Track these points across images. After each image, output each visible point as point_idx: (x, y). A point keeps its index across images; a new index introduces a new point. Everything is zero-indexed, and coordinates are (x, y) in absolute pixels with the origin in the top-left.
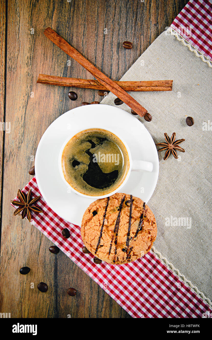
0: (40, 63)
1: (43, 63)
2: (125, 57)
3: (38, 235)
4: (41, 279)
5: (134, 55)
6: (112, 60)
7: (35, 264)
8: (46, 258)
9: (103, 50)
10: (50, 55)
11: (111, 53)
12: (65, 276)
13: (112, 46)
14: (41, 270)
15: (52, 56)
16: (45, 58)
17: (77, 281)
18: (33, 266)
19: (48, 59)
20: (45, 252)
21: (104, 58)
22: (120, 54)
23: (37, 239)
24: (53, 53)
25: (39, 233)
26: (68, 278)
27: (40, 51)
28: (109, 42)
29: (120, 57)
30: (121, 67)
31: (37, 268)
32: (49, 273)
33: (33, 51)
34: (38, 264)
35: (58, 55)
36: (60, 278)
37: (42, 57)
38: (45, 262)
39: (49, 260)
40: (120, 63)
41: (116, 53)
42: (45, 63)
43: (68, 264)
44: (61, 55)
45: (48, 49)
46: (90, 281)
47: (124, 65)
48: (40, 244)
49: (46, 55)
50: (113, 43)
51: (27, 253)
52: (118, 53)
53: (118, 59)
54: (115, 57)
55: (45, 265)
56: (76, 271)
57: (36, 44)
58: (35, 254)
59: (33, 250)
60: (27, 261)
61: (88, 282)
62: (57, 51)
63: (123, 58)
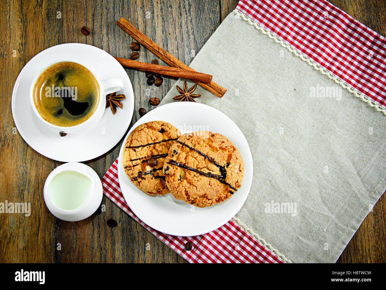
0: (32, 49)
1: (35, 48)
2: (115, 39)
3: (37, 217)
4: (42, 261)
5: (123, 36)
6: (103, 42)
7: (35, 246)
8: (46, 239)
9: (93, 33)
10: (42, 40)
11: (101, 35)
12: (66, 256)
13: (102, 29)
14: (41, 252)
15: (44, 41)
16: (37, 43)
17: (78, 259)
18: (33, 249)
19: (40, 44)
20: (45, 233)
21: (95, 41)
22: (110, 36)
23: (36, 221)
24: (44, 39)
25: (38, 215)
26: (69, 258)
27: (31, 37)
28: (98, 26)
29: (110, 39)
30: (111, 48)
31: (37, 249)
32: (49, 254)
33: (25, 38)
34: (38, 246)
35: (50, 40)
36: (61, 258)
37: (33, 43)
38: (45, 243)
39: (49, 241)
40: (110, 44)
41: (105, 35)
42: (37, 48)
43: (68, 243)
44: (53, 40)
45: (39, 35)
46: (91, 259)
47: (114, 47)
48: (39, 226)
49: (37, 40)
50: (102, 26)
51: (26, 235)
52: (108, 35)
53: (108, 41)
54: (105, 39)
55: (46, 246)
56: (77, 250)
57: (27, 31)
58: (35, 236)
59: (32, 233)
60: (26, 244)
61: (89, 259)
62: (48, 37)
63: (113, 40)
